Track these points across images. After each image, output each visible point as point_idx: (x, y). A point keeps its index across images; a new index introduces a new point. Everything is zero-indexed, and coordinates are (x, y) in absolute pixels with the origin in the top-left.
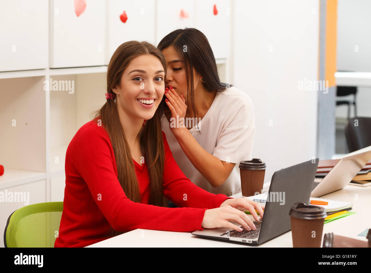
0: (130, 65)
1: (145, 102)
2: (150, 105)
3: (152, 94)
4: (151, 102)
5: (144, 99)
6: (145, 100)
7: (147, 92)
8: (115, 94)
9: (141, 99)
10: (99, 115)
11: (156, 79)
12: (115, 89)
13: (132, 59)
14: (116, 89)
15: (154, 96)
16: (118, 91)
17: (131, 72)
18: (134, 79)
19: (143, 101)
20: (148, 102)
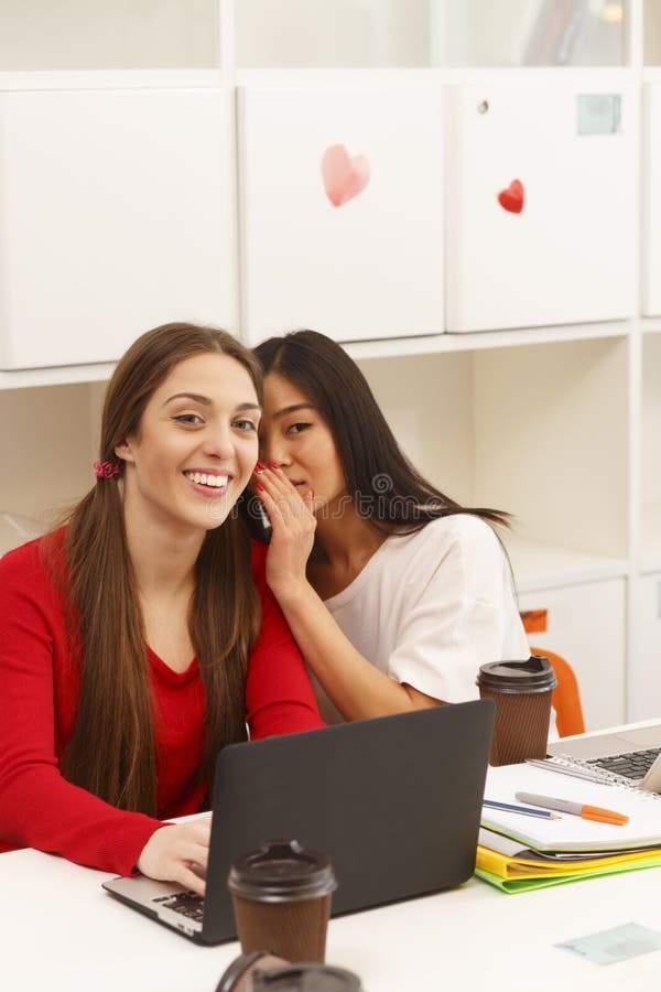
0: (171, 377)
1: (204, 479)
2: (218, 490)
3: (225, 459)
4: (221, 481)
5: (201, 472)
6: (204, 476)
7: (212, 451)
8: (123, 463)
9: (194, 471)
10: (67, 523)
11: (238, 424)
12: (123, 448)
13: (178, 361)
14: (127, 446)
15: (230, 467)
16: (130, 452)
17: (170, 399)
18: (178, 418)
19: (198, 478)
20: (212, 480)
